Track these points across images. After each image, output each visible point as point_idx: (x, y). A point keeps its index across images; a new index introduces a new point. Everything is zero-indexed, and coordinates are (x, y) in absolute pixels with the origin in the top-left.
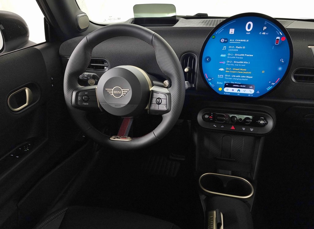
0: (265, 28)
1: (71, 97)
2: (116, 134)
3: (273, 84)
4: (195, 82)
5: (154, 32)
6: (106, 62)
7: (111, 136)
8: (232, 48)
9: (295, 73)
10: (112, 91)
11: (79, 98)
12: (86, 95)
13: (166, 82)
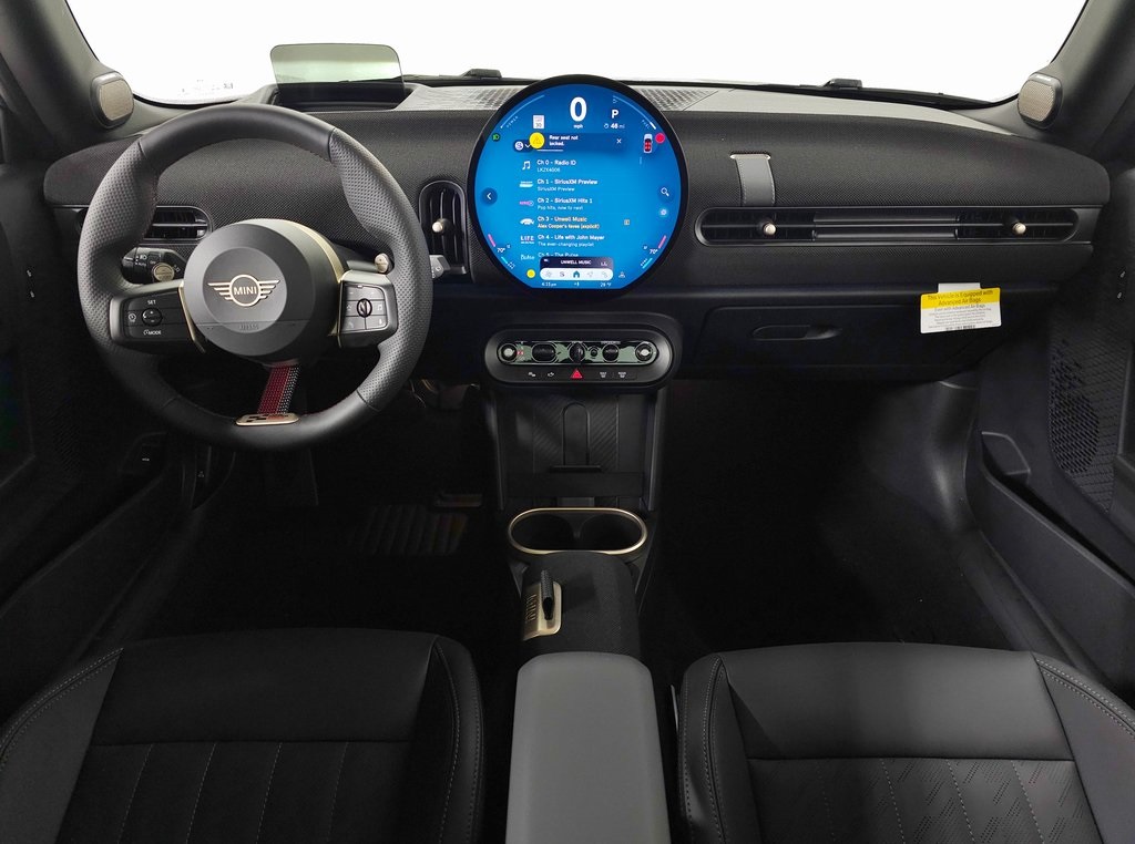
0: (615, 113)
1: (103, 316)
2: (253, 409)
3: (654, 251)
4: (466, 261)
5: (330, 127)
6: (200, 215)
7: (239, 417)
8: (545, 165)
9: (703, 223)
10: (230, 290)
11: (132, 318)
12: (151, 308)
13: (382, 259)
